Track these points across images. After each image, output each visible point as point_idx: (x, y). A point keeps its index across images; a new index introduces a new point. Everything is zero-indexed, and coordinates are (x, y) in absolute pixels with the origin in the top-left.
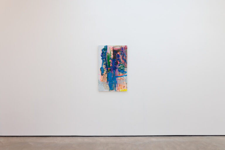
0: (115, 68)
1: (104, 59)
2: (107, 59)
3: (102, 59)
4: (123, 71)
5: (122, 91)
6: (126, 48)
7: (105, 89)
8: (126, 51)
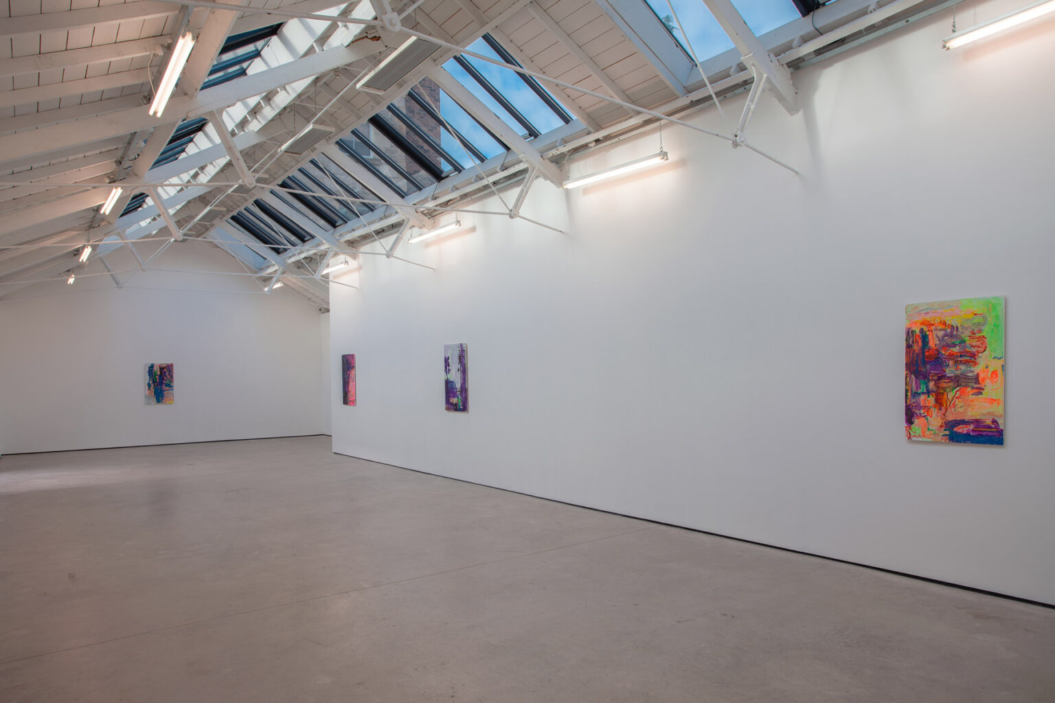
0: (162, 384)
1: (151, 376)
2: (154, 375)
4: (170, 386)
5: (170, 404)
6: (172, 365)
7: (153, 402)
8: (172, 368)
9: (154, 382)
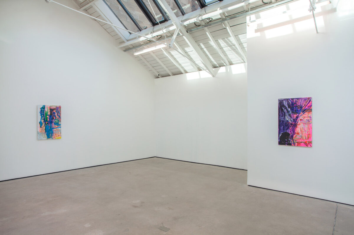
0: (51, 122)
1: (43, 115)
2: (45, 115)
3: (41, 115)
4: (58, 124)
5: (57, 139)
6: (60, 107)
7: (43, 138)
8: (60, 110)
9: (45, 121)
